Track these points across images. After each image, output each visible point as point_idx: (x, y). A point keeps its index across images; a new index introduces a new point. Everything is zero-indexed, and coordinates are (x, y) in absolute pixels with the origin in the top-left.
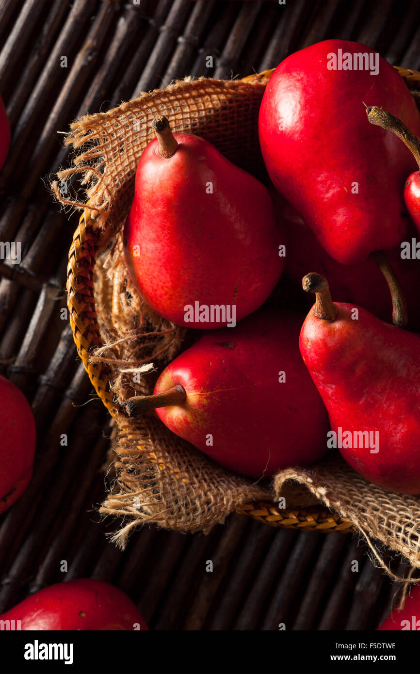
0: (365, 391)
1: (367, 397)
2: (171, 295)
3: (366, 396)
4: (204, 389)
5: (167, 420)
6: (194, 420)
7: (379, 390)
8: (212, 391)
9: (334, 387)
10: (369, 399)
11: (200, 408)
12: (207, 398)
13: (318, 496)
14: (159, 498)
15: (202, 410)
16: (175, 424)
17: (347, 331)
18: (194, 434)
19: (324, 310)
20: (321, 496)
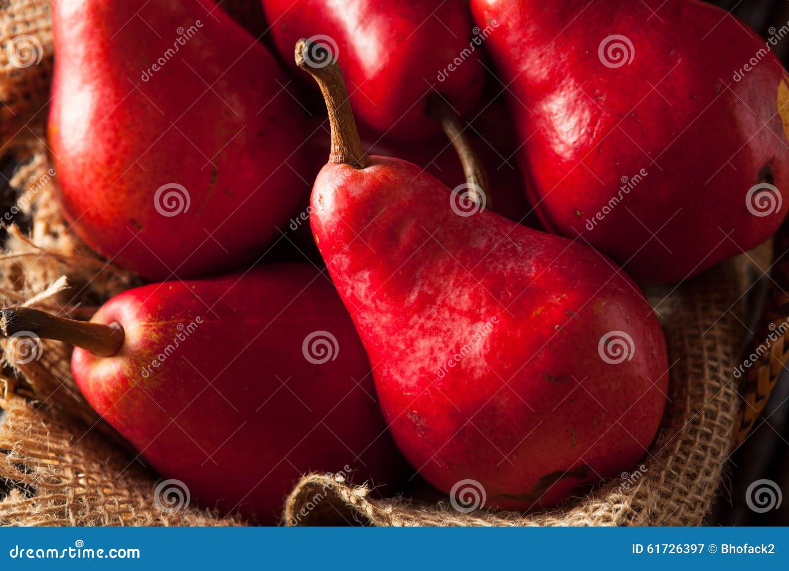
0: (418, 274)
1: (423, 285)
2: (105, 180)
3: (420, 283)
4: (154, 315)
5: (91, 383)
6: (134, 372)
7: (442, 271)
8: (166, 320)
9: (366, 275)
10: (425, 288)
11: (145, 348)
12: (157, 331)
13: (353, 501)
14: (61, 514)
15: (148, 351)
16: (104, 386)
17: (384, 175)
18: (137, 403)
19: (345, 145)
20: (359, 502)
